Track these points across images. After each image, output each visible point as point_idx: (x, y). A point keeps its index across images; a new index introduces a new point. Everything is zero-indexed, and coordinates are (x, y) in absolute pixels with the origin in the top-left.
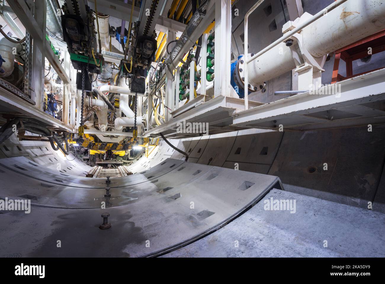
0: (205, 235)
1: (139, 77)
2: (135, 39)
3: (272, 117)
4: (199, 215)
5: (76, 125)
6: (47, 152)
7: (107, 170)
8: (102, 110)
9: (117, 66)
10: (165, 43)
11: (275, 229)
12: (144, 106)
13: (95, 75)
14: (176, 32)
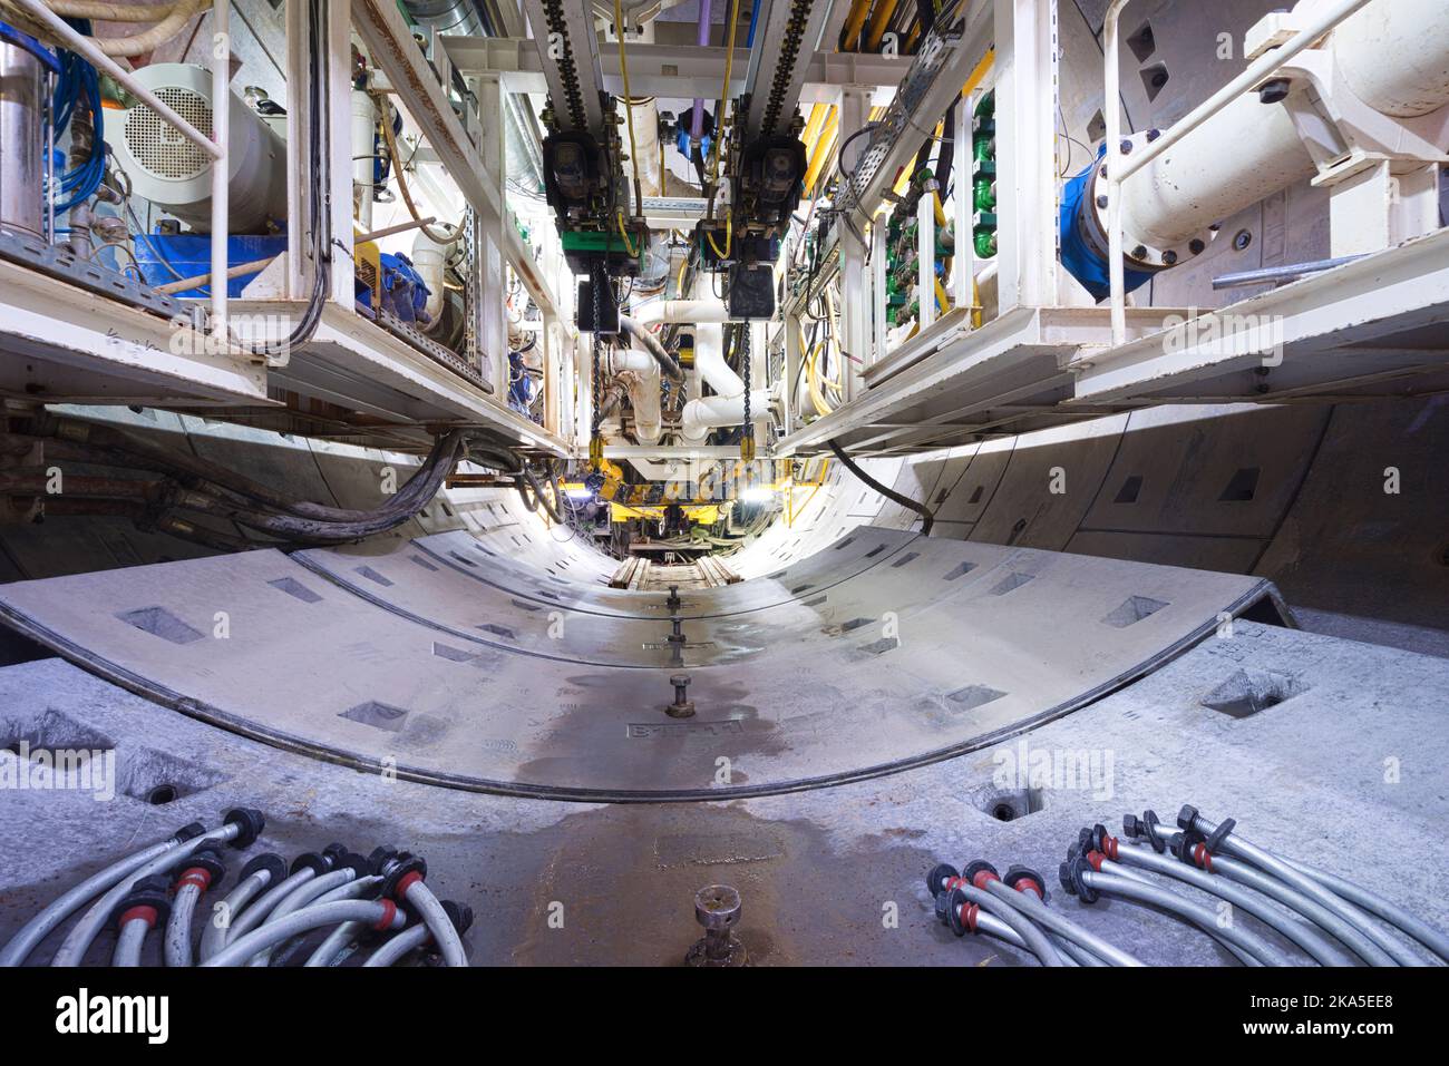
0: (965, 749)
1: (753, 267)
2: (738, 154)
3: (1207, 365)
4: (954, 699)
5: (576, 434)
6: (505, 519)
7: (663, 569)
8: (644, 380)
9: (683, 236)
10: (834, 134)
11: (1210, 744)
12: (775, 354)
13: (626, 281)
14: (872, 93)
